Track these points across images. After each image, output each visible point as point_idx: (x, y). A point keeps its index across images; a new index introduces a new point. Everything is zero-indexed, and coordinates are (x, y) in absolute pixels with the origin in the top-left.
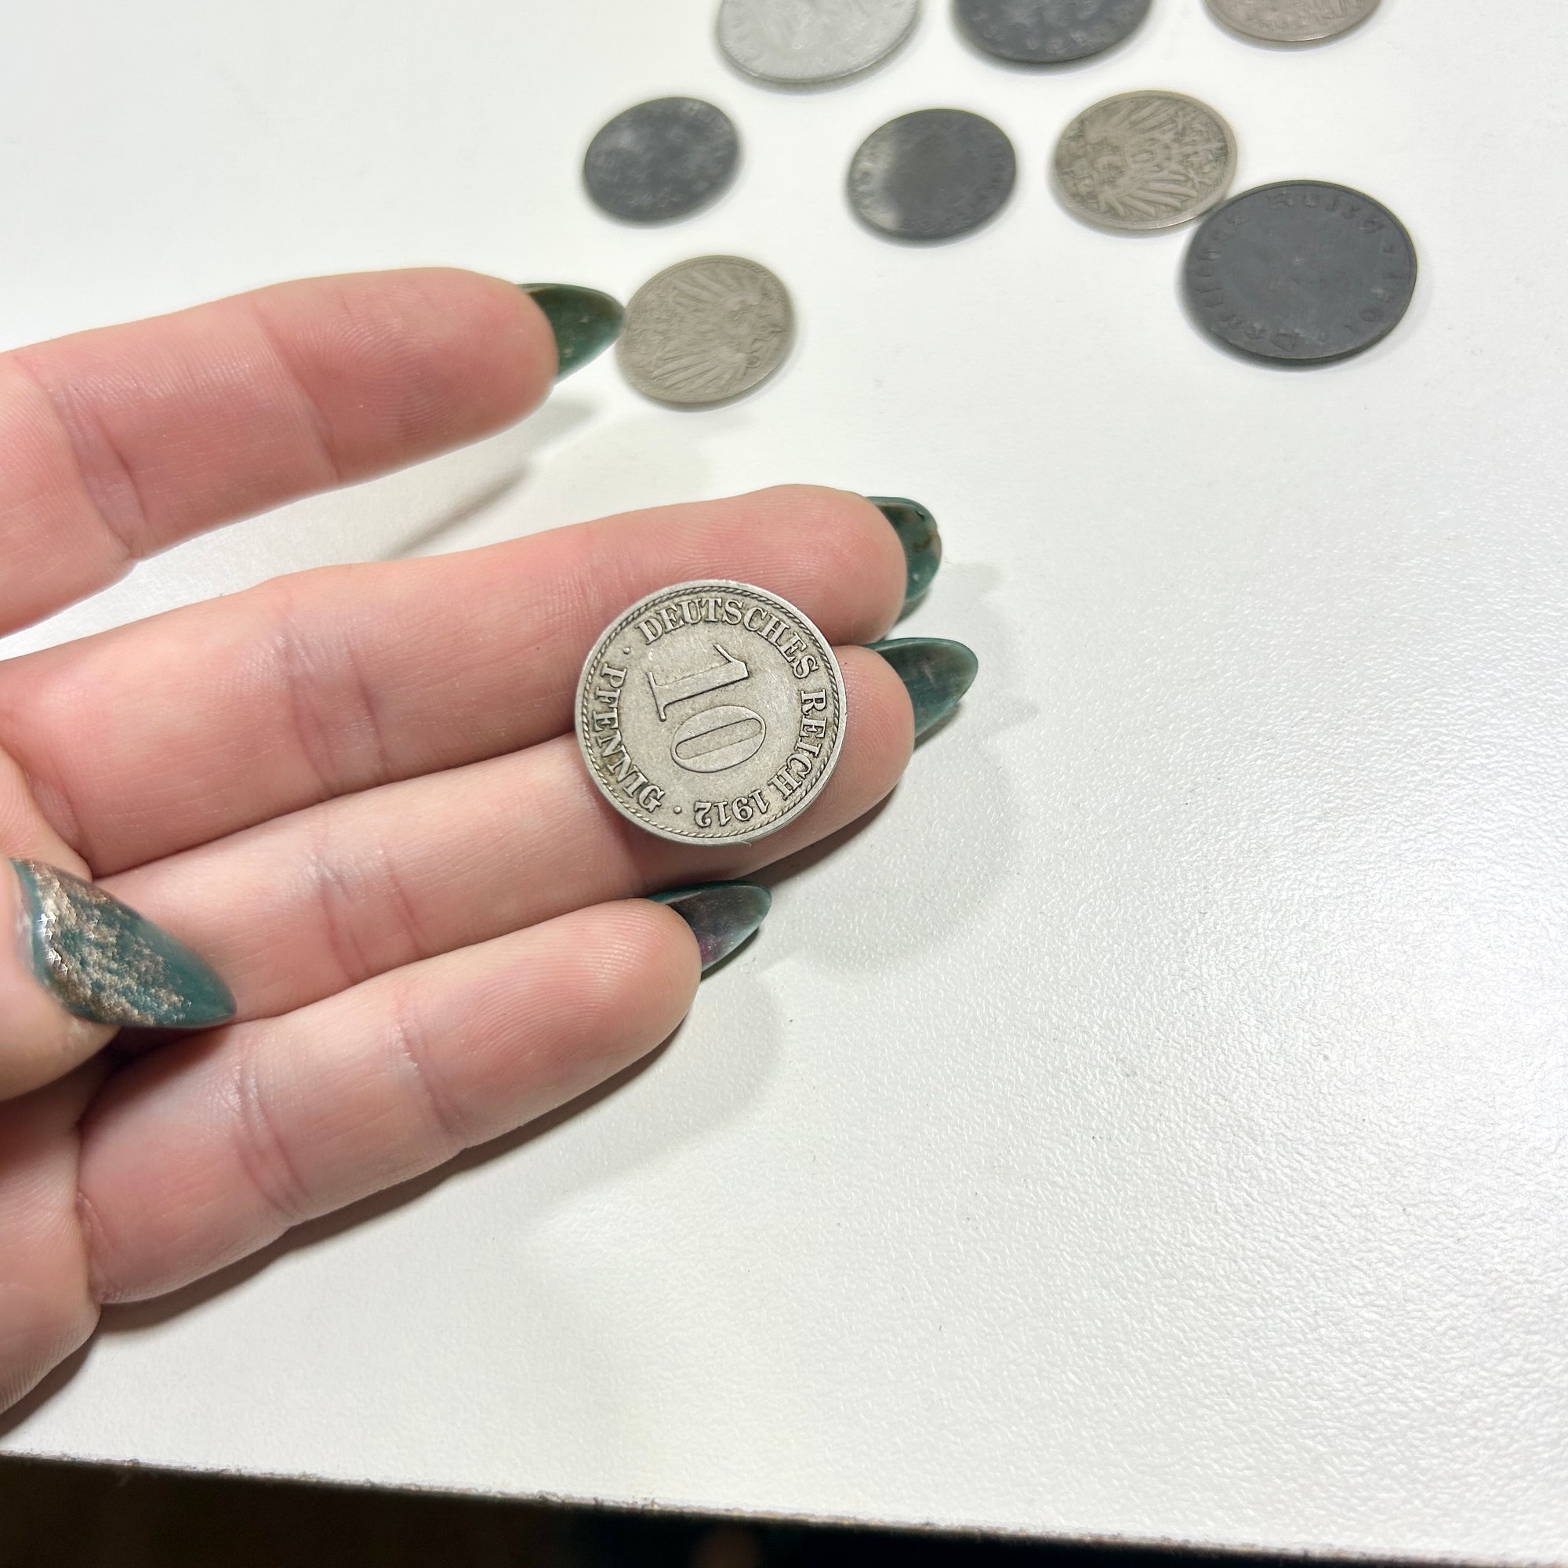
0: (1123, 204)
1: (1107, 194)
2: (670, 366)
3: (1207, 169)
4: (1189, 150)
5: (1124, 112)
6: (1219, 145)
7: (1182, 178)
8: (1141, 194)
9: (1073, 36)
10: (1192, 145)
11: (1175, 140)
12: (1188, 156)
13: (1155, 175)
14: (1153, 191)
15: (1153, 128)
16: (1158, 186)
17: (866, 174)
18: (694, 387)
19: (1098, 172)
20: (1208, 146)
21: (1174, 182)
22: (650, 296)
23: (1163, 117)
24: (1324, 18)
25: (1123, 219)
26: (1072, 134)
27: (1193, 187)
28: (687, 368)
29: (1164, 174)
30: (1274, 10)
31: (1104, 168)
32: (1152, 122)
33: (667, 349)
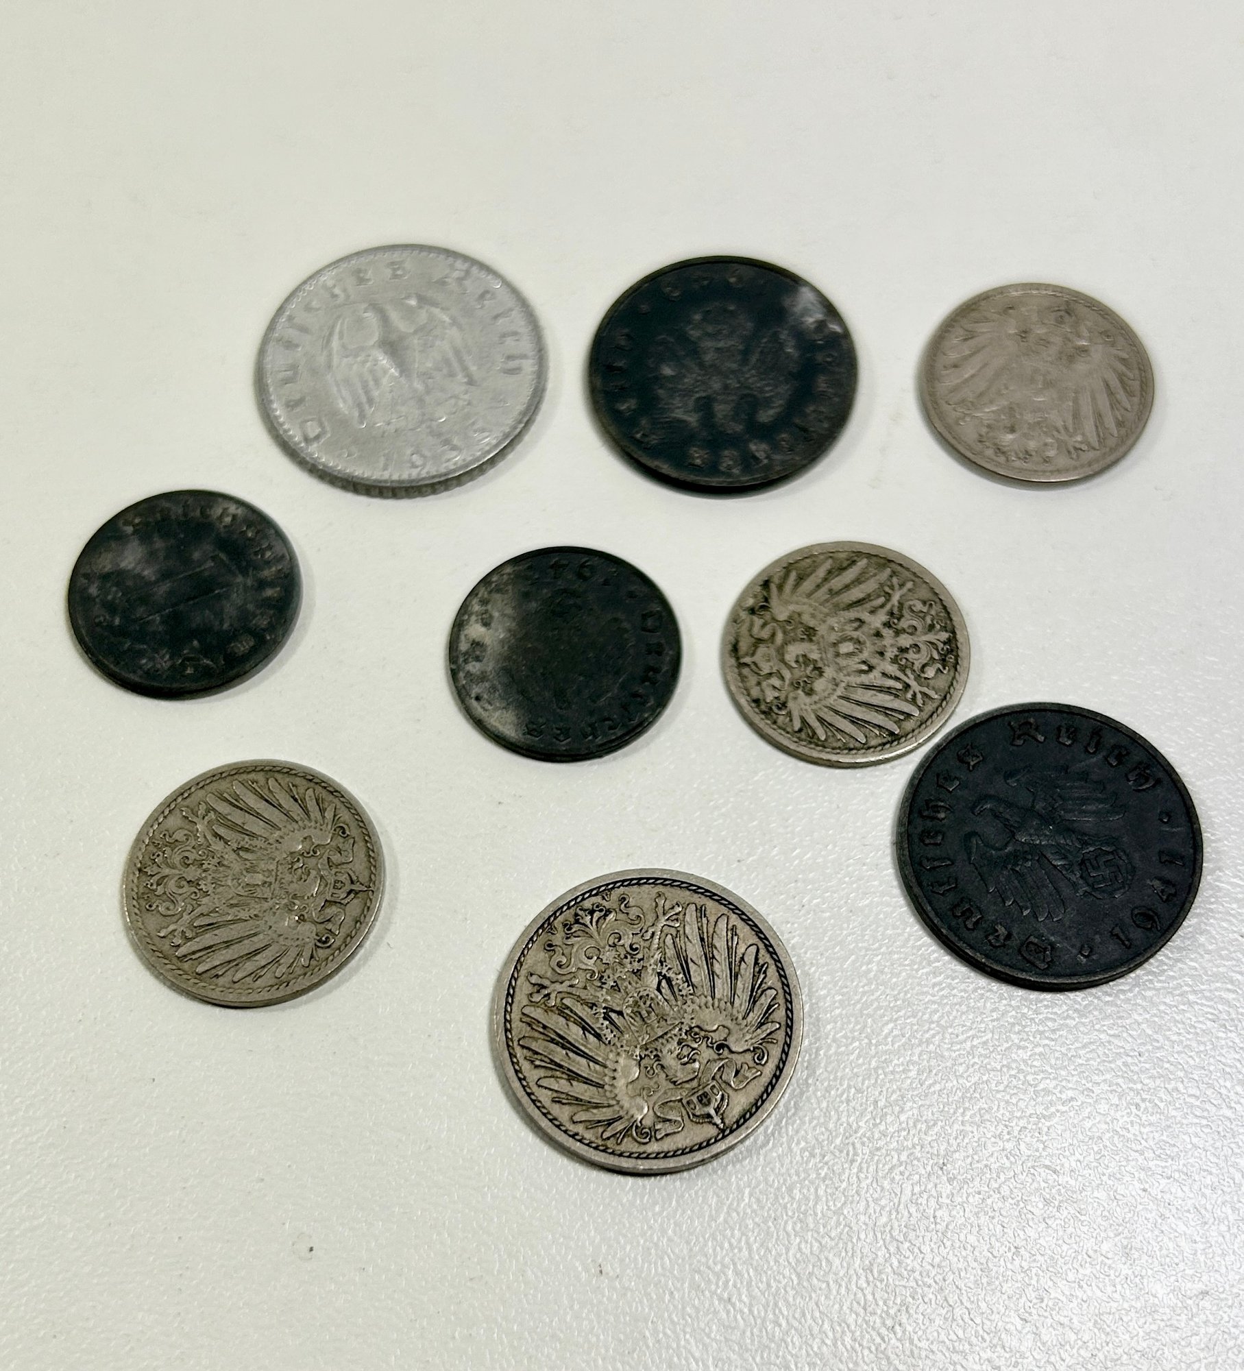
0: (821, 720)
1: (801, 705)
2: (208, 939)
3: (930, 672)
4: (905, 641)
5: (821, 572)
6: (945, 636)
7: (899, 686)
8: (846, 707)
9: (753, 447)
10: (911, 634)
11: (887, 625)
12: (903, 650)
13: (865, 679)
14: (859, 703)
15: (859, 602)
16: (869, 696)
17: (476, 644)
18: (239, 975)
19: (790, 668)
20: (931, 637)
21: (888, 691)
22: (173, 822)
23: (870, 586)
24: (1076, 449)
25: (823, 745)
26: (750, 602)
27: (913, 700)
28: (228, 944)
29: (874, 678)
30: (1012, 430)
31: (797, 662)
32: (856, 593)
33: (198, 911)
